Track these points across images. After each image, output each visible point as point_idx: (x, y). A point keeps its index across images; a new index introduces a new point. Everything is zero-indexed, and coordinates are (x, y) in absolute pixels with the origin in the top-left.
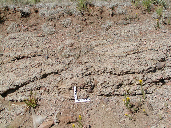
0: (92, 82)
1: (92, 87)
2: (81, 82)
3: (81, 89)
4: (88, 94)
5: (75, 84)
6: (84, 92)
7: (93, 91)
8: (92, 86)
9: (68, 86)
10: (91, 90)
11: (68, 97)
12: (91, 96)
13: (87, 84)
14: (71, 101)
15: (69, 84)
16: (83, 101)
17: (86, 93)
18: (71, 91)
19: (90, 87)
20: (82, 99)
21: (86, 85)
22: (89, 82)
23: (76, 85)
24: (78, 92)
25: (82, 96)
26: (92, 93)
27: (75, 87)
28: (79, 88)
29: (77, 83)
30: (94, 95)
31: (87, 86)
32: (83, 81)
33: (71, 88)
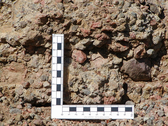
0: (155, 27)
1: (150, 52)
2: (95, 14)
3: (94, 56)
4: (125, 86)
5: (61, 19)
6: (105, 73)
7: (154, 71)
8: (148, 42)
9: (25, 31)
10: (143, 66)
11: (19, 88)
12: (141, 97)
13: (126, 32)
14: (31, 111)
15: (27, 18)
16: (94, 114)
17: (113, 76)
18: (35, 57)
19: (140, 48)
20: (91, 103)
21: (121, 37)
22: (139, 22)
23: (67, 27)
24: (71, 68)
25: (92, 88)
26: (148, 85)
27: (58, 39)
28: (80, 44)
29: (74, 15)
30: (156, 94)
31: (122, 42)
32: (107, 12)
33: (39, 38)
